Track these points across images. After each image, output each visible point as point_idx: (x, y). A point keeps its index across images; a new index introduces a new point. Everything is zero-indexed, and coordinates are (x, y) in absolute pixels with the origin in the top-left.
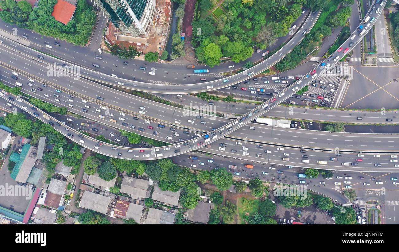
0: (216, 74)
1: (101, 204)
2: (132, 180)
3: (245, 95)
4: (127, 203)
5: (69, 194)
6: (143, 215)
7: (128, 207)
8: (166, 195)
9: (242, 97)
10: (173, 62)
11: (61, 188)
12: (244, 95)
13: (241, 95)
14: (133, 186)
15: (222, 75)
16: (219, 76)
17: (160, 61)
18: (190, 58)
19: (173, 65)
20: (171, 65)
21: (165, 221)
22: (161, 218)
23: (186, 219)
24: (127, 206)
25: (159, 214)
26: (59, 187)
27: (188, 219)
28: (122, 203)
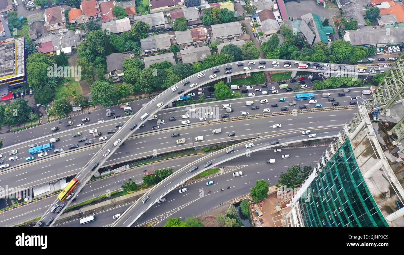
0: (163, 219)
1: (220, 29)
2: (202, 58)
3: (110, 209)
4: (195, 40)
5: (257, 29)
6: (176, 41)
7: (192, 37)
8: (159, 59)
9: (115, 205)
10: (228, 205)
11: (266, 26)
12: (113, 209)
13: (117, 207)
14: (197, 53)
15: (154, 221)
16: (157, 218)
17: (247, 197)
18: (209, 222)
19: (227, 200)
20: (230, 199)
21: (150, 40)
22: (155, 41)
23: (130, 54)
24: (194, 37)
25: (159, 44)
26: (268, 26)
27: (129, 54)
28: (200, 38)
